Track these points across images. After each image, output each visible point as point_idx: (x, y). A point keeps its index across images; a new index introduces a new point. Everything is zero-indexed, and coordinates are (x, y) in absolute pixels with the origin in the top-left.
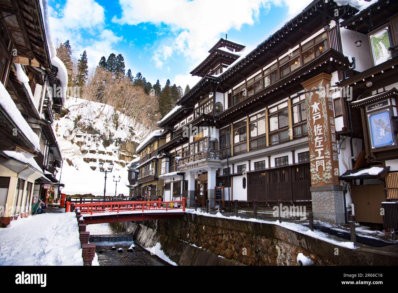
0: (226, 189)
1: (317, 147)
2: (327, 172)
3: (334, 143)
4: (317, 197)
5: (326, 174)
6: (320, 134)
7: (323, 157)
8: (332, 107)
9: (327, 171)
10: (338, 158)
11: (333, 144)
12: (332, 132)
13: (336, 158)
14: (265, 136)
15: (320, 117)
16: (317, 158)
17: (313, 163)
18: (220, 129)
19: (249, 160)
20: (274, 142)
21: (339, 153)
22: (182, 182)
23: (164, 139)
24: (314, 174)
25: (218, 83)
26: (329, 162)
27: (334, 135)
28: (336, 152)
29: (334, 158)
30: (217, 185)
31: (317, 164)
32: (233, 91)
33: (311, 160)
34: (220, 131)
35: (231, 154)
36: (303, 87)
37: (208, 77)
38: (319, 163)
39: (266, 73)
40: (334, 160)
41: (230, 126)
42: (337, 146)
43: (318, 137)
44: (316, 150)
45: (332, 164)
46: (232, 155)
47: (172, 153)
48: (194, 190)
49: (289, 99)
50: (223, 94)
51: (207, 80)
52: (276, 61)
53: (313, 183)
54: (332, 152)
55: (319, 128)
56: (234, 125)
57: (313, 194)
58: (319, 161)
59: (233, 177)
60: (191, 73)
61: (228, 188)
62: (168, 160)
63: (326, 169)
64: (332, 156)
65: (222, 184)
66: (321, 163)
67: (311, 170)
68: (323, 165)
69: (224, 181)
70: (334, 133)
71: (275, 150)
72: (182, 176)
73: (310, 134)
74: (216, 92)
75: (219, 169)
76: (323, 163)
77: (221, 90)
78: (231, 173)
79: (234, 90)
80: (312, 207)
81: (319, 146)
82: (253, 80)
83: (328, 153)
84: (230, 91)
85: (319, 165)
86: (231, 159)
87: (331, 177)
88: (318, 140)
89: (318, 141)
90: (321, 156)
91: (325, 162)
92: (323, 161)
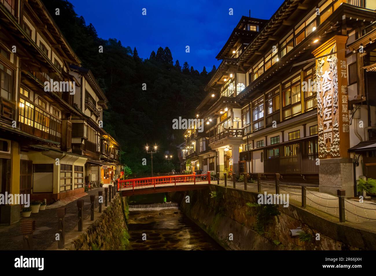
0: (247, 163)
1: (326, 119)
2: (334, 145)
3: (345, 114)
4: (324, 170)
5: (334, 146)
6: (329, 105)
7: (331, 129)
8: (346, 75)
9: (335, 143)
10: (349, 129)
11: (344, 115)
12: (343, 102)
13: (346, 130)
14: (279, 112)
16: (325, 131)
17: (321, 136)
18: (242, 109)
19: (266, 135)
20: (287, 117)
21: (351, 124)
22: (215, 158)
24: (322, 146)
26: (337, 135)
27: (345, 105)
28: (348, 123)
29: (343, 130)
31: (325, 136)
33: (319, 133)
34: (242, 111)
35: (250, 131)
36: (315, 56)
38: (327, 136)
40: (344, 132)
41: (250, 105)
42: (348, 117)
43: (327, 108)
44: (325, 123)
46: (252, 132)
48: (224, 164)
49: (302, 71)
50: (245, 74)
53: (320, 156)
54: (341, 122)
55: (328, 100)
56: (253, 104)
57: (320, 167)
58: (327, 134)
59: (253, 152)
61: (249, 162)
63: (334, 142)
64: (341, 127)
65: (245, 158)
66: (329, 135)
68: (331, 138)
69: (246, 156)
70: (346, 103)
73: (319, 107)
74: (237, 73)
76: (331, 135)
77: (242, 71)
79: (254, 69)
80: (319, 179)
81: (328, 118)
82: (270, 57)
83: (336, 125)
84: (251, 71)
85: (327, 138)
87: (338, 149)
88: (327, 112)
89: (327, 114)
90: (329, 128)
91: (333, 134)
92: (331, 133)
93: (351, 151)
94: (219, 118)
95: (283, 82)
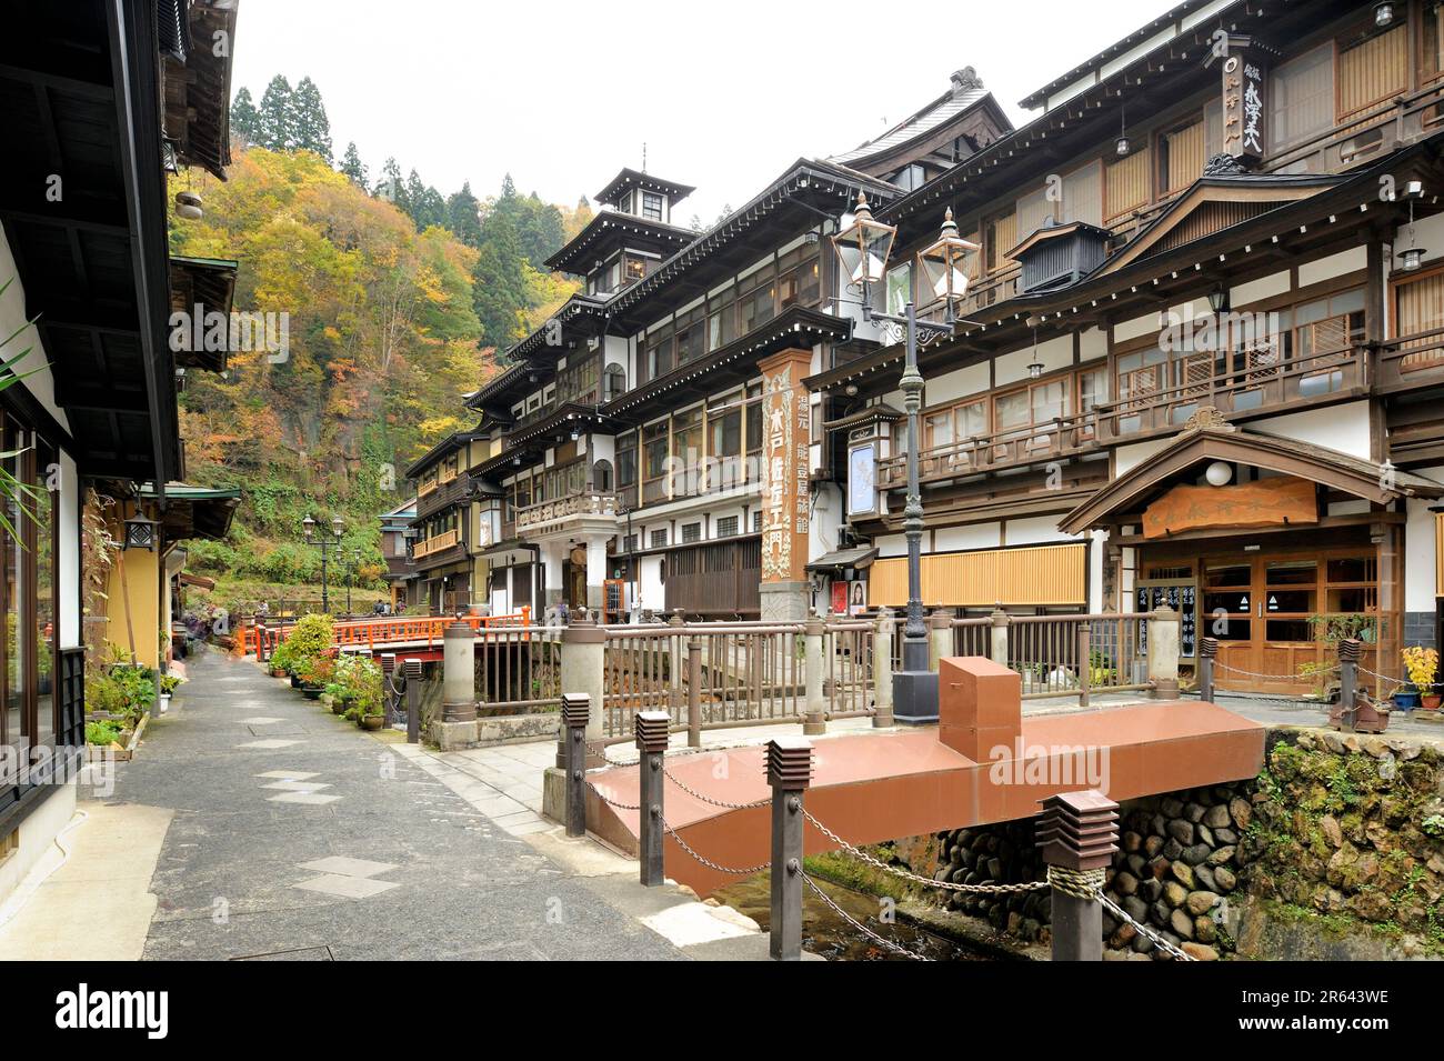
0: (627, 586)
1: (774, 503)
2: (784, 555)
3: (802, 497)
4: (769, 604)
5: (784, 558)
7: (780, 526)
8: (807, 423)
9: (785, 552)
10: (807, 527)
11: (799, 501)
12: (800, 476)
13: (803, 530)
15: (781, 444)
16: (773, 525)
17: (766, 536)
18: (619, 436)
19: (672, 519)
21: (812, 520)
22: (534, 566)
23: (486, 443)
24: (767, 557)
25: (607, 316)
26: (788, 536)
27: (802, 482)
28: (806, 515)
30: (610, 575)
31: (771, 537)
32: (647, 336)
33: (765, 530)
34: (617, 444)
35: (637, 503)
36: (763, 372)
37: (580, 302)
38: (774, 537)
39: (714, 305)
40: (799, 532)
41: (638, 431)
42: (807, 504)
44: (772, 510)
45: (792, 540)
46: (640, 506)
47: (507, 487)
48: (561, 587)
49: (744, 387)
50: (626, 340)
51: (578, 311)
52: (731, 282)
53: (764, 576)
54: (795, 515)
56: (644, 429)
57: (764, 598)
58: (774, 533)
59: (643, 558)
60: (547, 263)
61: (629, 584)
62: (498, 507)
63: (784, 549)
64: (794, 523)
65: (619, 573)
66: (777, 536)
67: (764, 550)
68: (780, 542)
69: (624, 568)
70: (804, 476)
71: (715, 502)
72: (534, 552)
74: (606, 336)
75: (615, 539)
76: (780, 537)
77: (618, 330)
78: (639, 547)
79: (651, 334)
82: (687, 320)
83: (787, 517)
84: (641, 336)
85: (774, 540)
86: (635, 516)
87: (789, 565)
88: (775, 491)
89: (775, 493)
90: (779, 522)
91: (783, 536)
92: (780, 533)
93: (808, 569)
94: (552, 450)
95: (711, 399)
